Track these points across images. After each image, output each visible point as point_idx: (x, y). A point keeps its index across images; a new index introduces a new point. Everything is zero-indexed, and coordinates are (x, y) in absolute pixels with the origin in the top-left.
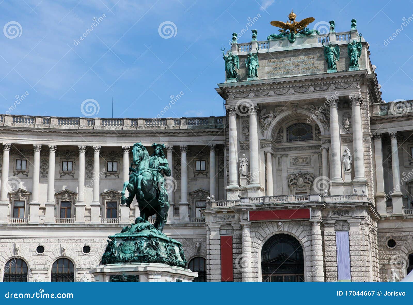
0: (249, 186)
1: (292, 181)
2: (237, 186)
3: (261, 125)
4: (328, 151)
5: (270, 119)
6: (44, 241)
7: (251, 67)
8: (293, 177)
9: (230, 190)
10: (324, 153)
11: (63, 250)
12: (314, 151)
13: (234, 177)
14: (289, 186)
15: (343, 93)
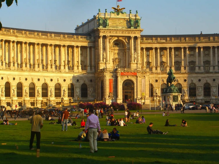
0: (107, 62)
1: (114, 60)
2: (103, 62)
3: (109, 42)
4: (128, 52)
5: (111, 40)
6: (40, 77)
7: (107, 23)
8: (115, 59)
9: (101, 63)
10: (127, 53)
11: (45, 80)
12: (121, 51)
13: (102, 59)
14: (113, 62)
15: (136, 35)
